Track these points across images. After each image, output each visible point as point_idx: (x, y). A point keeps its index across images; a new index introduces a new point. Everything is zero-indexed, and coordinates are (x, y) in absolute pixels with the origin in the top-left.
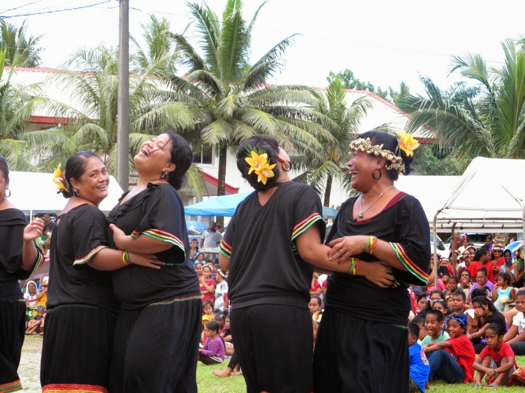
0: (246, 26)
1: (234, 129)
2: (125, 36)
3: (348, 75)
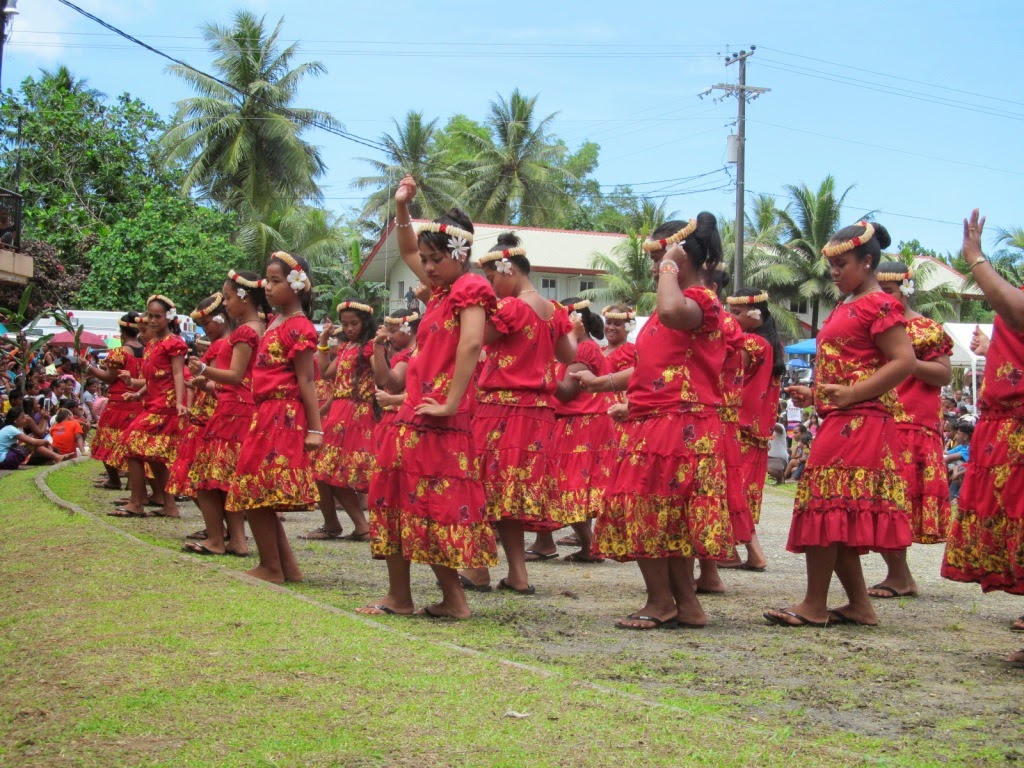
0: (837, 203)
1: (824, 285)
2: (741, 214)
3: (915, 245)
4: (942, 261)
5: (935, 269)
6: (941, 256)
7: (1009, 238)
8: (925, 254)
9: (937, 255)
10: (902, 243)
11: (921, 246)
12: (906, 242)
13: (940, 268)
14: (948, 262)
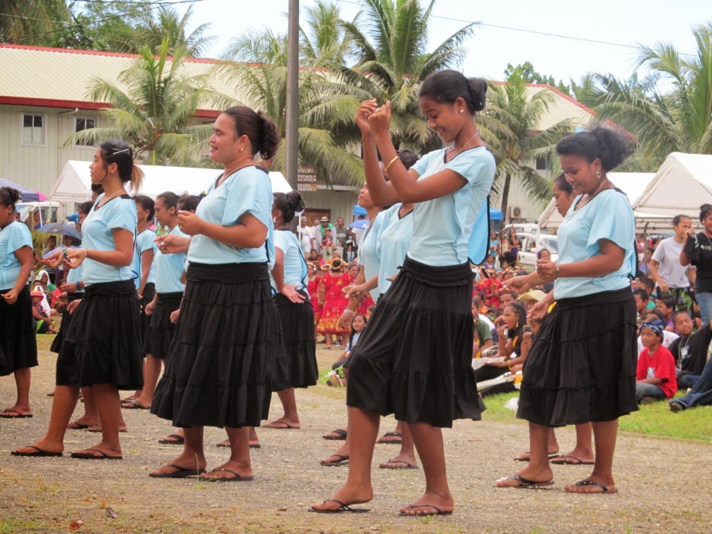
3: (528, 68)
4: (563, 90)
5: (553, 101)
6: (561, 84)
7: (654, 60)
8: (540, 81)
9: (557, 83)
10: (510, 66)
11: (536, 70)
12: (515, 66)
13: (561, 101)
14: (571, 92)
